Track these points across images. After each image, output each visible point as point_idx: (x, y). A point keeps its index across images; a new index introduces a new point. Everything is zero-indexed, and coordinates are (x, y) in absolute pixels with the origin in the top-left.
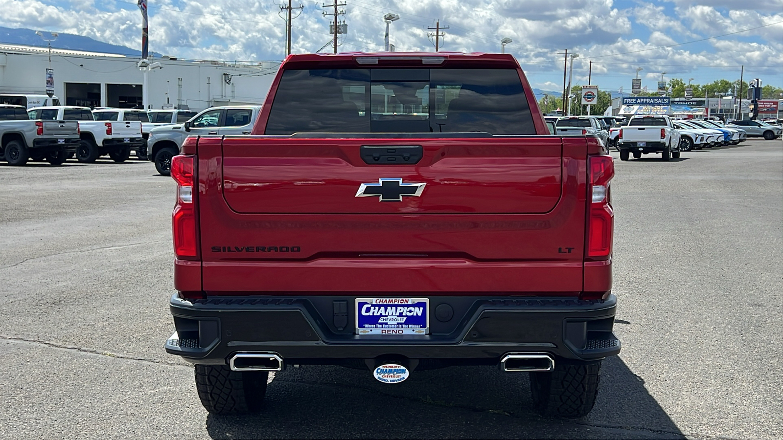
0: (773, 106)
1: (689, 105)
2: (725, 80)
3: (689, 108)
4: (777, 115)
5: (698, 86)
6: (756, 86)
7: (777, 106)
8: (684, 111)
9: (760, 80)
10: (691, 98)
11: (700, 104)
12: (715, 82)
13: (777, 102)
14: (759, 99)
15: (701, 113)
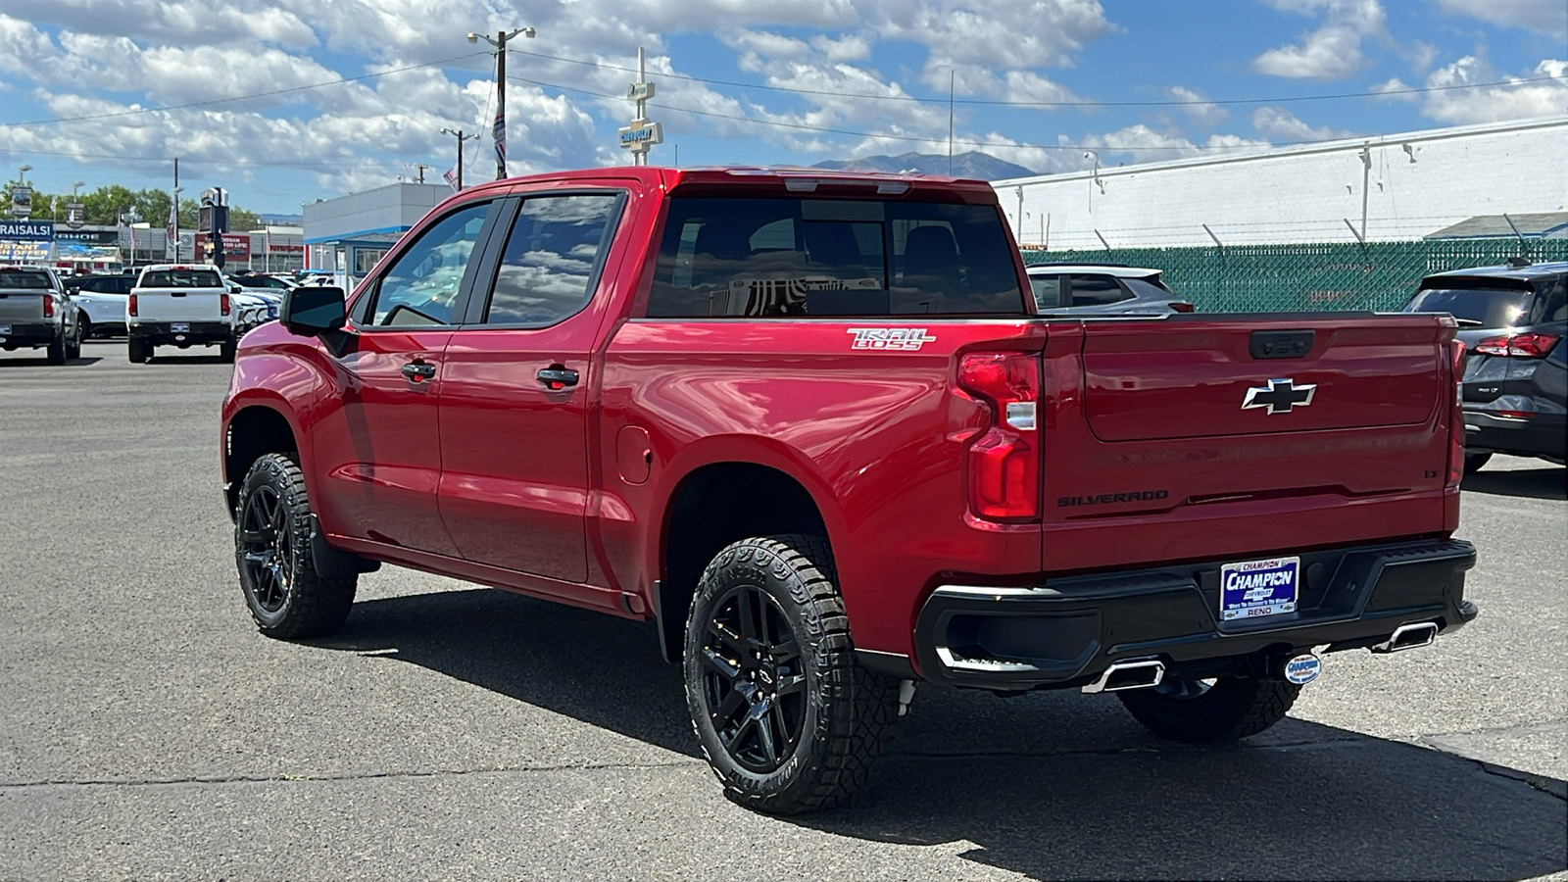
0: (240, 245)
1: (82, 241)
3: (84, 249)
4: (250, 263)
6: (216, 204)
7: (248, 246)
8: (73, 253)
9: (224, 191)
10: (82, 225)
11: (107, 238)
13: (248, 238)
14: (223, 231)
15: (112, 259)
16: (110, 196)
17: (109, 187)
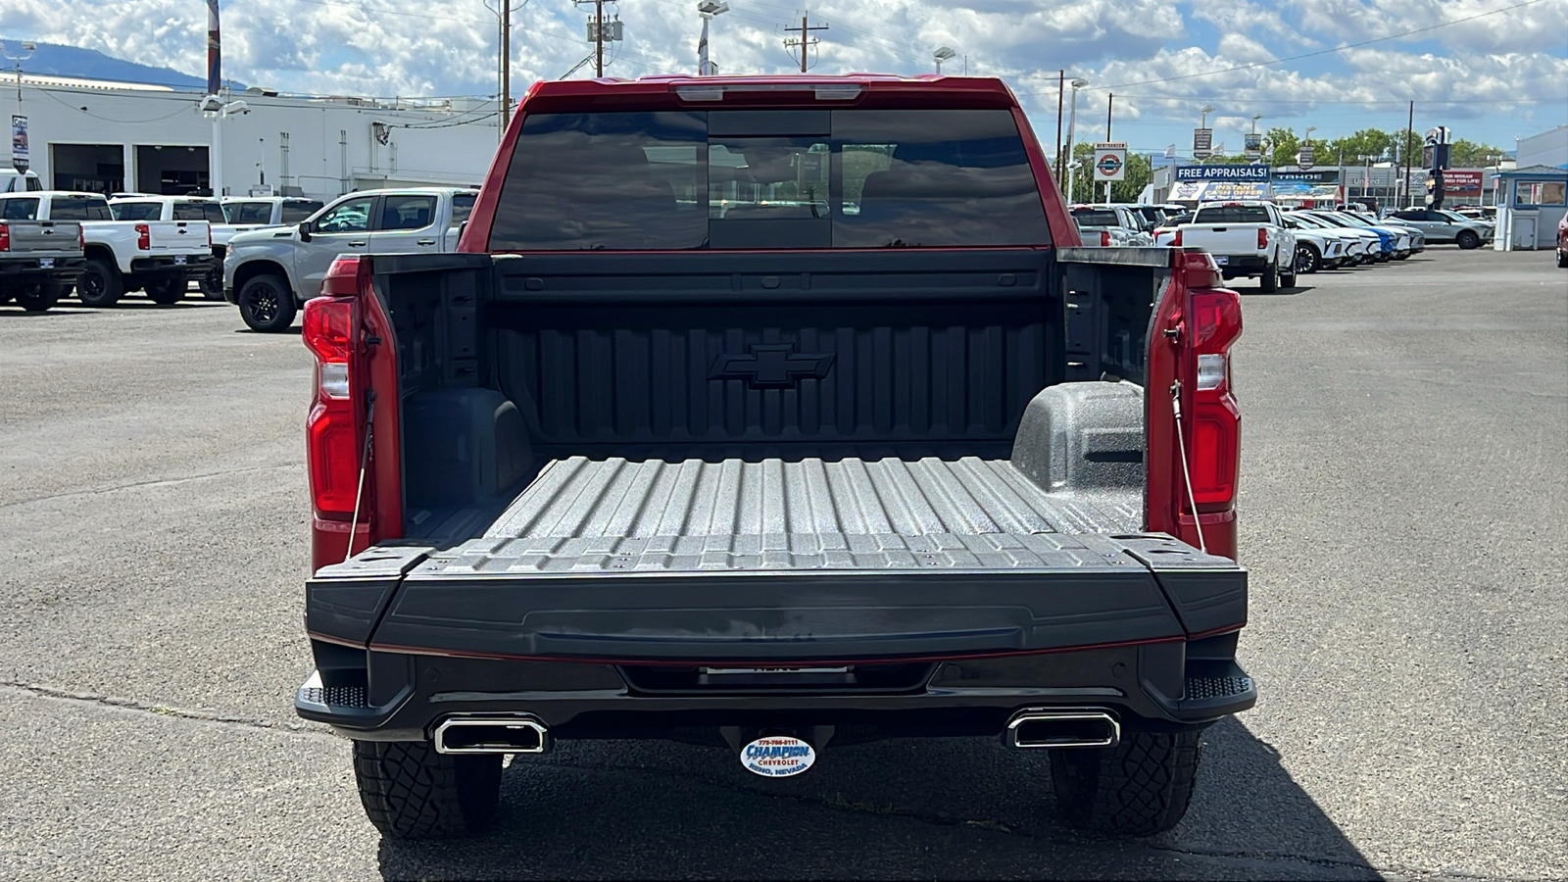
0: (1473, 181)
1: (1307, 181)
2: (1376, 129)
3: (1307, 188)
4: (1481, 198)
5: (1324, 143)
6: (1439, 142)
7: (1481, 182)
8: (1297, 192)
9: (1447, 130)
10: (1311, 167)
11: (1328, 177)
12: (1357, 134)
13: (1481, 174)
14: (1444, 168)
15: (1331, 197)
16: (1366, 138)
17: (1366, 130)
